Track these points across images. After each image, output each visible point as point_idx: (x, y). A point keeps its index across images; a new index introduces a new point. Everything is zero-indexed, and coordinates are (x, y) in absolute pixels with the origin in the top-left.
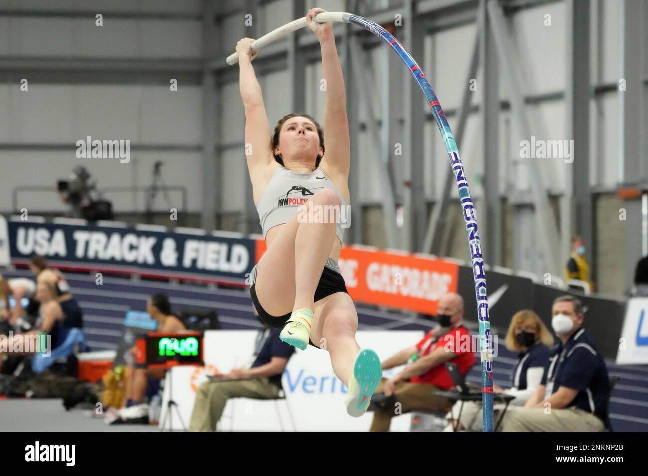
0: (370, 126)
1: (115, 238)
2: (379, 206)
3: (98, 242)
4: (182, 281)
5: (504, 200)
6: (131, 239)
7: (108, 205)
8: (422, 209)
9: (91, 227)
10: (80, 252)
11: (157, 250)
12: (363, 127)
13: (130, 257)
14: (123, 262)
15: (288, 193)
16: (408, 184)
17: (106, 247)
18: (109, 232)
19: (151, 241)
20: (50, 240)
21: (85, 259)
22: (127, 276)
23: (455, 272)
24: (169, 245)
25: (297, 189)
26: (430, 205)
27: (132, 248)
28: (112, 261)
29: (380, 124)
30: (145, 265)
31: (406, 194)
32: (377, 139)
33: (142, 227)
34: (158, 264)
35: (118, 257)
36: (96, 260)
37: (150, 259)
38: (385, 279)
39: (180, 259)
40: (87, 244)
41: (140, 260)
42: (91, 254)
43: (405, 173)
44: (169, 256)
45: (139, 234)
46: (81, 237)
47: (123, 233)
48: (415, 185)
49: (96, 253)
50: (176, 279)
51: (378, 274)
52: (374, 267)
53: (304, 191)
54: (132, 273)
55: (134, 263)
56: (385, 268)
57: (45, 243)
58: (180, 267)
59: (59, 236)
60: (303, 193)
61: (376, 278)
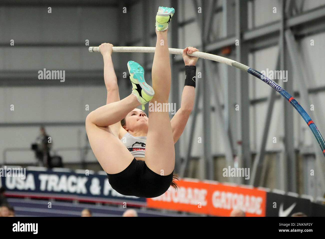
0: (217, 108)
1: (64, 178)
2: (223, 157)
3: (53, 181)
4: (103, 204)
5: (297, 152)
6: (72, 179)
7: (60, 158)
8: (249, 158)
9: (49, 172)
10: (43, 187)
11: (88, 185)
12: (213, 109)
13: (72, 189)
14: (68, 193)
15: (133, 145)
16: (240, 143)
17: (58, 184)
18: (59, 175)
19: (85, 180)
20: (25, 180)
21: (46, 191)
22: (71, 201)
23: (265, 195)
24: (95, 182)
25: (139, 143)
26: (253, 155)
27: (73, 184)
28: (62, 192)
29: (223, 107)
30: (81, 194)
31: (239, 149)
32: (221, 116)
33: (79, 171)
34: (89, 194)
35: (65, 189)
36: (53, 192)
37: (84, 191)
38: (223, 200)
39: (102, 190)
40: (47, 182)
41: (79, 191)
42: (49, 188)
43: (238, 136)
44: (95, 189)
45: (78, 176)
46: (43, 178)
47: (68, 175)
48: (244, 143)
49: (53, 187)
50: (100, 202)
51: (219, 197)
52: (216, 194)
53: (143, 144)
54: (74, 199)
55: (75, 193)
56: (223, 194)
57: (22, 182)
58: (102, 195)
59: (31, 178)
60: (142, 146)
61: (218, 200)
